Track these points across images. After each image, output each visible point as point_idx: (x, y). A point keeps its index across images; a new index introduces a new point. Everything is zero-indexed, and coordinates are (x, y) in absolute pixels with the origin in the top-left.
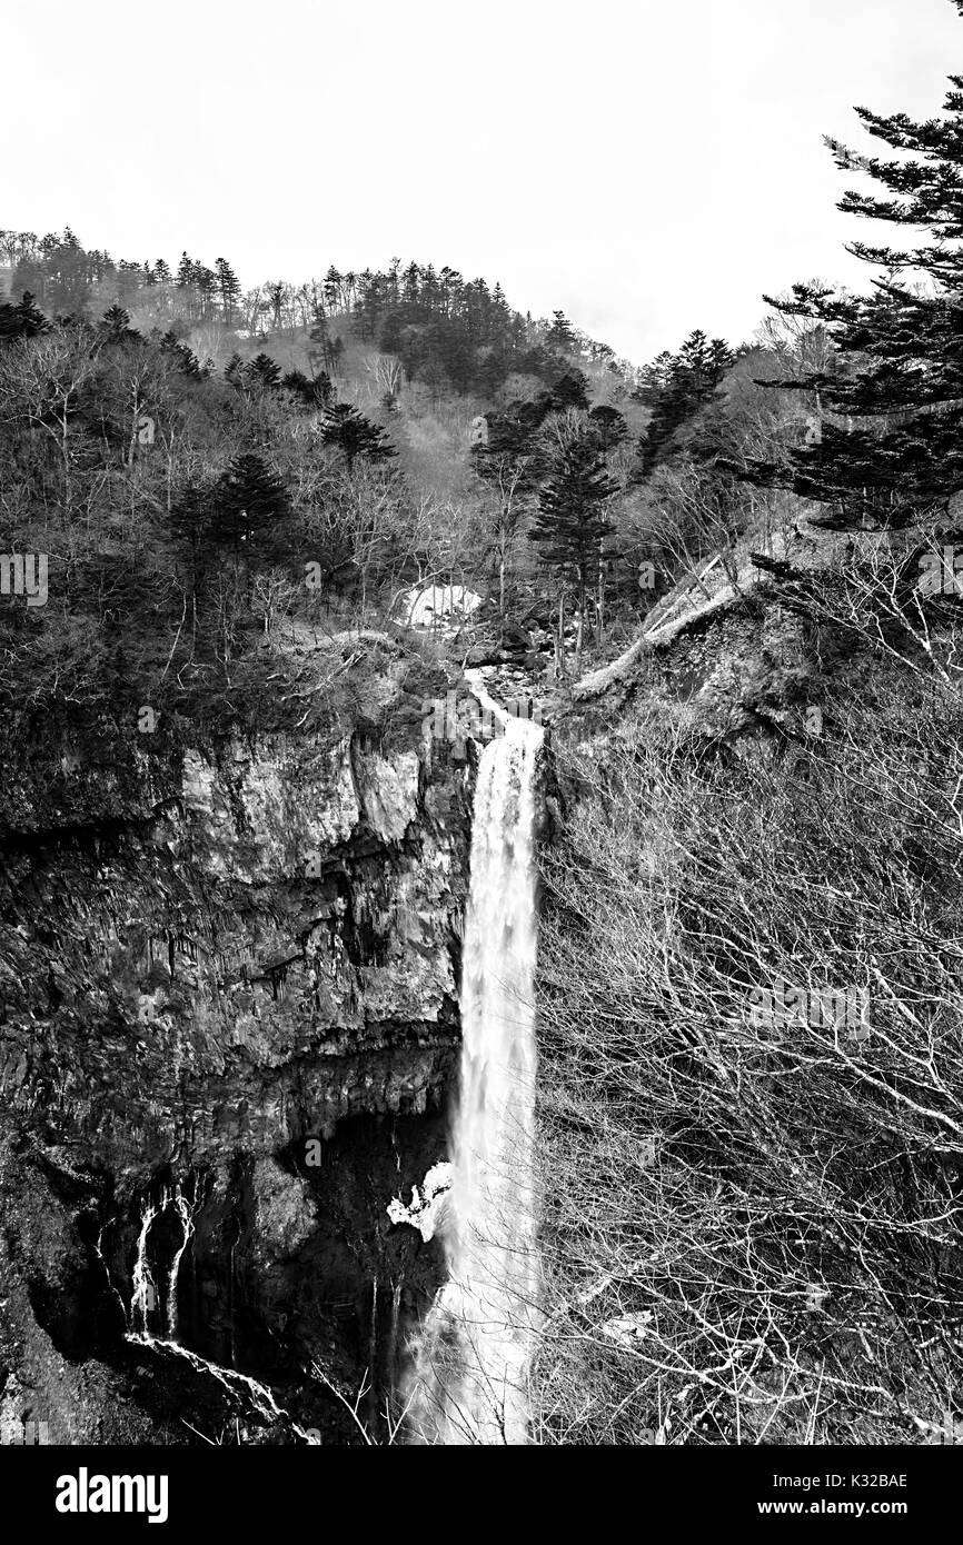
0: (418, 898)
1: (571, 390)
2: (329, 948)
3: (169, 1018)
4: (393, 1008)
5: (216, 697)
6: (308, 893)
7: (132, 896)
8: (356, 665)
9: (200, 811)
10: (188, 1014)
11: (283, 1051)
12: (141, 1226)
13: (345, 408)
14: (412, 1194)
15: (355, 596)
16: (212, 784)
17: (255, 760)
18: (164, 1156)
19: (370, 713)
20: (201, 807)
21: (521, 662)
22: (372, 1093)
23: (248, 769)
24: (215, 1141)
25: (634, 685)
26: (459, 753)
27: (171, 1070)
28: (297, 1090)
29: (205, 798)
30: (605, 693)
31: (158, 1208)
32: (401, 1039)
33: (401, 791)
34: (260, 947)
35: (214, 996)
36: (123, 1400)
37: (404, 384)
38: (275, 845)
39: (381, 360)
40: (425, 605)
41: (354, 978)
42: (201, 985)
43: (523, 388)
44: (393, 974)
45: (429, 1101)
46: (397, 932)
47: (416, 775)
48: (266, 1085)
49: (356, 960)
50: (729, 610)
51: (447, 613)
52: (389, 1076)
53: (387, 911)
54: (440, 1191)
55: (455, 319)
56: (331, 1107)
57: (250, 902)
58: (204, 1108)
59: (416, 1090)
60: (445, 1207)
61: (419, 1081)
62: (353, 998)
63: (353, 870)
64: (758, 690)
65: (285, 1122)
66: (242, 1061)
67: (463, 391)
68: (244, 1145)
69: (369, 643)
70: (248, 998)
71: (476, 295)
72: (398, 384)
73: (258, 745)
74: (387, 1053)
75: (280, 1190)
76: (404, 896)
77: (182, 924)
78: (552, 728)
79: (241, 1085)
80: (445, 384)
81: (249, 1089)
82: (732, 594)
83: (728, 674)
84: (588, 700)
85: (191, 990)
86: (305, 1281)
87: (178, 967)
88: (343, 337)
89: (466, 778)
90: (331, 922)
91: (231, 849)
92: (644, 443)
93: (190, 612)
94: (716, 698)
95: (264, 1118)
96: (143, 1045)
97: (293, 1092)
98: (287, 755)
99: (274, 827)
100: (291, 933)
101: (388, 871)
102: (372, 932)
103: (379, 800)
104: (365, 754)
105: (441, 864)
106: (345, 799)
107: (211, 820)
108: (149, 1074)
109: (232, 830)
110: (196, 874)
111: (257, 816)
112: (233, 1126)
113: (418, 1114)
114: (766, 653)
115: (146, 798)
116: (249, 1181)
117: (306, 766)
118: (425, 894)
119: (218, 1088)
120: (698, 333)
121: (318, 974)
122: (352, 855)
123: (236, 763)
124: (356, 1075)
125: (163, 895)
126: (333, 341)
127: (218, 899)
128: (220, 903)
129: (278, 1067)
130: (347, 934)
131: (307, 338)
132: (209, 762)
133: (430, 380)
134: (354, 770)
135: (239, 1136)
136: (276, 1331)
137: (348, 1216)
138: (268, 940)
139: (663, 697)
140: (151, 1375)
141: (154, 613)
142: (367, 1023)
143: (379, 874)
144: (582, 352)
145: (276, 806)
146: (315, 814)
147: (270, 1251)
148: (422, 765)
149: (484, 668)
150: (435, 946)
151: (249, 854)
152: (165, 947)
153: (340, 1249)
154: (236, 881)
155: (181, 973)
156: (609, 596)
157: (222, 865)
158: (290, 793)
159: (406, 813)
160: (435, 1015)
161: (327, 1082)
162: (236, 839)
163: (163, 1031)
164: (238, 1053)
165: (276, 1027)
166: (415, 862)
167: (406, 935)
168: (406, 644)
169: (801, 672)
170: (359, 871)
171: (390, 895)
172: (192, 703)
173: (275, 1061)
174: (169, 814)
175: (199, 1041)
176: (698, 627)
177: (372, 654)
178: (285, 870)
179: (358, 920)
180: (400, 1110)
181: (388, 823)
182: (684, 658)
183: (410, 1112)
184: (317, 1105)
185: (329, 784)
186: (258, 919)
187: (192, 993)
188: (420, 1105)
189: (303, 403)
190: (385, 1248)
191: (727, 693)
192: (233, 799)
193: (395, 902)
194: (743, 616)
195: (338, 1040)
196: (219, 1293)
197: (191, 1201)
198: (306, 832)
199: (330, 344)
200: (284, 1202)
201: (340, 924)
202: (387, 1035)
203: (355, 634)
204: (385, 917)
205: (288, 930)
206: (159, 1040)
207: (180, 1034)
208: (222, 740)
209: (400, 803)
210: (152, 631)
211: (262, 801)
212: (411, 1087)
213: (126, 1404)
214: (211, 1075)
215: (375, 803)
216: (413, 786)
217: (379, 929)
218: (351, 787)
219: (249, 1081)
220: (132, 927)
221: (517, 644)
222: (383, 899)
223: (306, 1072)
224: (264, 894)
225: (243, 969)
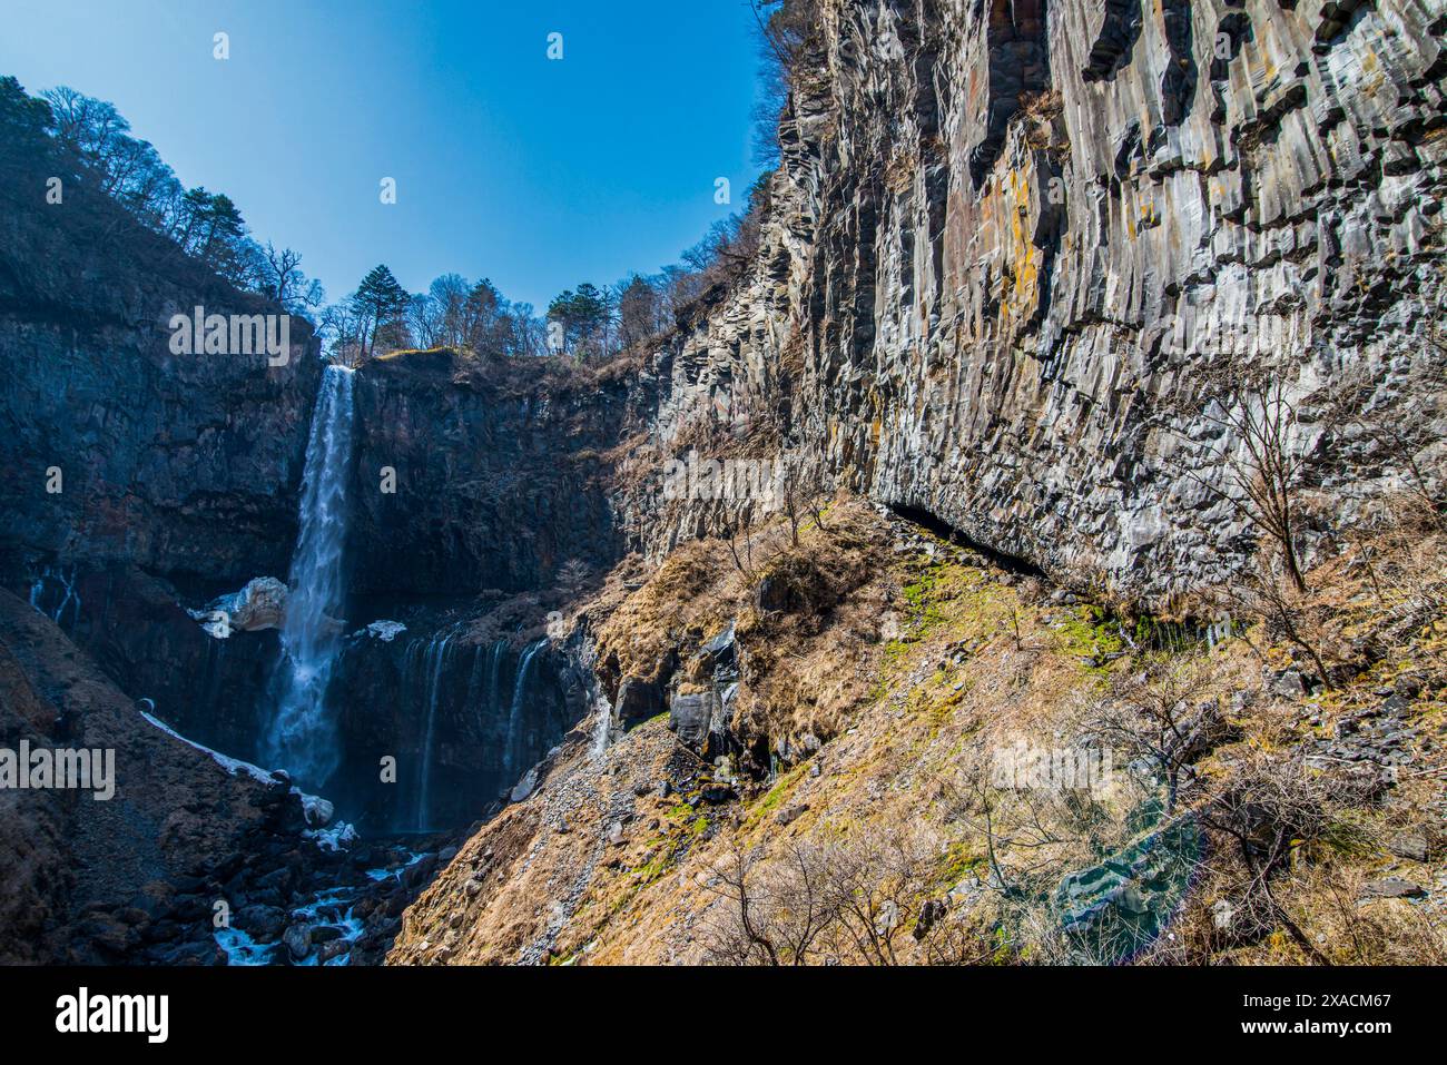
2: (213, 443)
3: (93, 453)
4: (248, 483)
6: (216, 401)
7: (89, 373)
10: (110, 453)
11: (165, 497)
18: (56, 545)
20: (166, 330)
24: (96, 546)
27: (82, 487)
28: (157, 535)
34: (172, 425)
35: (132, 447)
38: (208, 364)
41: (226, 462)
44: (253, 463)
46: (259, 442)
49: (230, 452)
53: (255, 430)
57: (179, 396)
61: (230, 554)
62: (222, 474)
65: (147, 549)
66: (136, 495)
70: (153, 456)
76: (267, 425)
79: (131, 512)
87: (108, 425)
90: (219, 427)
102: (244, 439)
105: (292, 414)
125: (116, 377)
130: (227, 437)
132: (182, 310)
135: (115, 547)
142: (228, 490)
150: (280, 455)
151: (190, 365)
152: (103, 410)
154: (177, 379)
155: (109, 428)
157: (168, 367)
164: (136, 489)
167: (265, 445)
173: (160, 501)
174: (143, 328)
175: (110, 473)
178: (211, 381)
179: (236, 431)
186: (179, 408)
187: (114, 442)
193: (261, 427)
195: (198, 504)
201: (224, 430)
204: (253, 433)
205: (195, 421)
206: (79, 465)
207: (97, 465)
208: (193, 301)
212: (223, 558)
214: (112, 498)
217: (248, 439)
220: (81, 392)
222: (254, 424)
224: (187, 393)
225: (157, 436)
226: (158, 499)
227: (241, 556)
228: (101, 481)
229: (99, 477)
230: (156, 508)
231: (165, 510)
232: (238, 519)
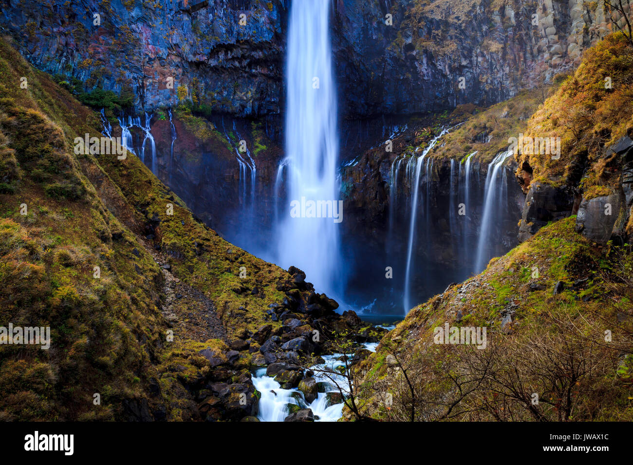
4: (251, 33)
22: (227, 100)
44: (253, 14)
49: (234, 8)
62: (231, 28)
65: (191, 97)
68: (172, 103)
121: (214, 16)
142: (238, 41)
160: (270, 38)
183: (244, 113)
188: (249, 110)
212: (245, 98)
226: (191, 56)
227: (258, 96)
228: (150, 47)
229: (148, 44)
230: (191, 63)
231: (198, 64)
232: (250, 65)
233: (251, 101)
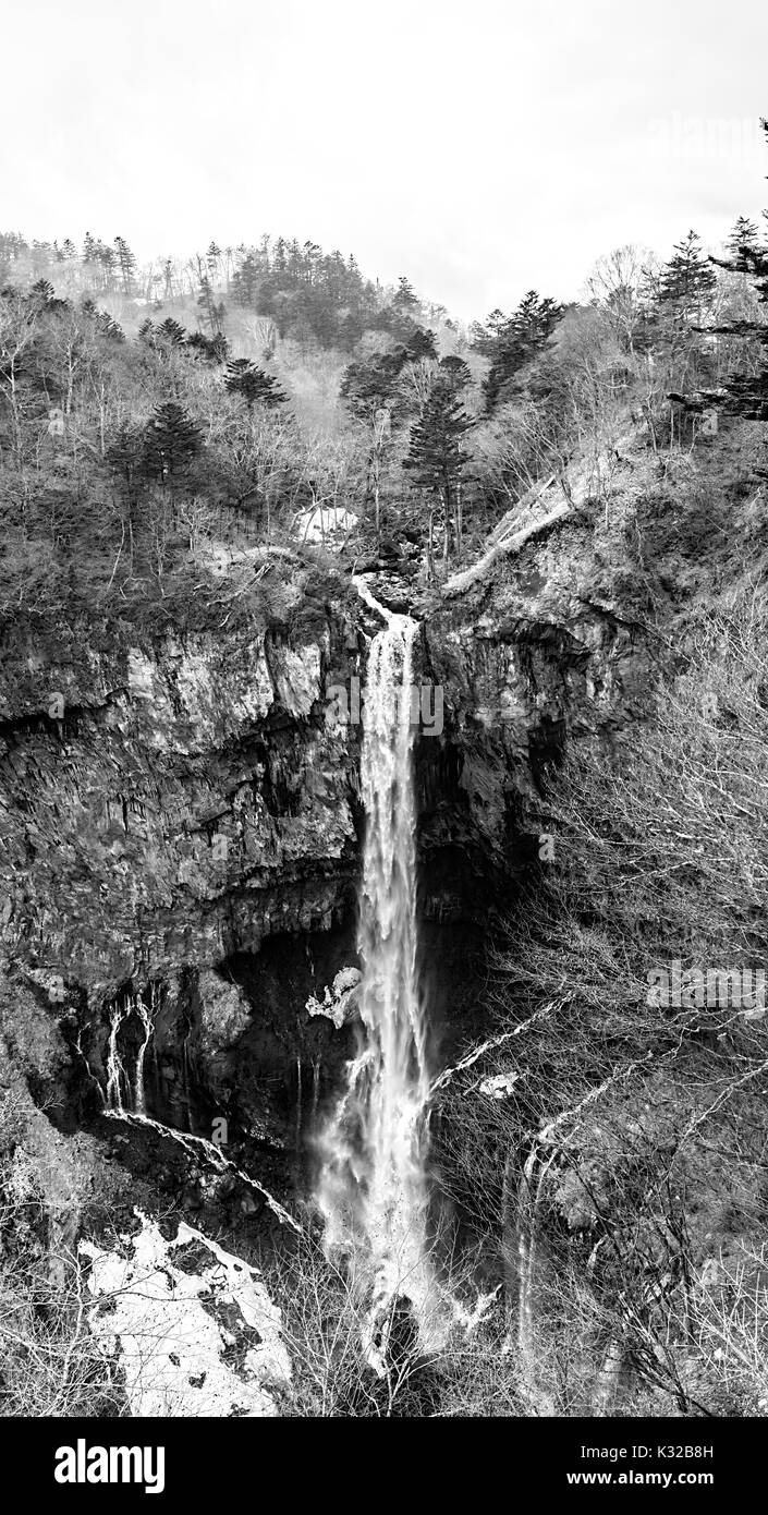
0: (322, 761)
1: (422, 344)
2: (252, 804)
3: (125, 864)
4: (305, 849)
5: (153, 605)
6: (234, 761)
7: (91, 769)
8: (265, 576)
9: (144, 698)
10: (141, 861)
11: (218, 887)
12: (111, 1029)
13: (244, 362)
14: (325, 993)
15: (260, 519)
16: (153, 676)
17: (187, 655)
18: (126, 973)
19: (279, 613)
20: (144, 695)
21: (395, 569)
22: (289, 915)
23: (181, 663)
24: (167, 959)
25: (491, 584)
26: (352, 643)
27: (129, 906)
28: (230, 917)
29: (147, 688)
30: (468, 591)
31: (124, 1013)
32: (311, 873)
33: (306, 676)
34: (196, 805)
35: (161, 845)
36: (108, 1161)
37: (278, 341)
38: (206, 723)
39: (259, 321)
40: (316, 525)
41: (273, 827)
42: (150, 837)
43: (377, 343)
44: (304, 822)
45: (334, 920)
46: (306, 789)
47: (318, 662)
48: (205, 914)
49: (274, 812)
50: (566, 522)
51: (332, 530)
52: (302, 902)
53: (298, 772)
54: (347, 989)
55: (318, 285)
56: (256, 929)
57: (187, 769)
58: (156, 934)
59: (323, 912)
60: (352, 1001)
61: (325, 905)
62: (273, 843)
63: (270, 741)
64: (592, 585)
65: (221, 942)
66: (185, 896)
67: (328, 346)
68: (190, 961)
69: (275, 556)
70: (189, 846)
71: (333, 265)
72: (273, 342)
73: (189, 643)
74: (299, 885)
75: (221, 994)
76: (311, 761)
77: (133, 789)
78: (426, 621)
79: (186, 915)
80: (312, 340)
81: (192, 917)
82: (568, 509)
83: (566, 573)
84: (455, 598)
85: (142, 841)
86: (243, 1062)
87: (130, 823)
88: (224, 303)
89: (358, 664)
90: (253, 783)
91: (171, 728)
92: (485, 386)
93: (127, 536)
94: (557, 593)
95: (204, 939)
96: (105, 886)
97: (226, 918)
98: (214, 650)
99: (205, 709)
100: (221, 793)
101: (297, 741)
102: (286, 789)
103: (289, 684)
104: (277, 648)
105: (340, 734)
106: (262, 684)
107: (153, 706)
108: (111, 910)
109: (171, 712)
110: (144, 750)
111: (191, 701)
112: (181, 947)
113: (325, 931)
114: (597, 555)
115: (99, 689)
116: (195, 989)
117: (229, 658)
118: (328, 758)
119: (167, 917)
120: (532, 293)
121: (244, 825)
122: (269, 729)
123: (171, 658)
124: (276, 902)
125: (116, 767)
126: (217, 306)
127: (162, 768)
128: (164, 771)
129: (214, 899)
130: (266, 792)
131: (195, 304)
132: (149, 658)
133: (300, 338)
134: (268, 661)
135: (185, 955)
136: (223, 1102)
137: (275, 1012)
138: (203, 799)
139: (515, 594)
140: (127, 1141)
141: (97, 538)
142: (284, 861)
143: (290, 743)
144: (423, 312)
145: (205, 692)
146: (238, 697)
147: (215, 1042)
148: (323, 654)
149: (366, 575)
150: (337, 799)
151: (185, 731)
152: (119, 808)
153: (270, 1037)
154: (176, 753)
155: (134, 828)
156: (465, 513)
157: (164, 741)
158: (217, 681)
159: (311, 694)
160: (339, 852)
161: (252, 909)
162: (174, 719)
163: (121, 875)
164: (182, 889)
165: (212, 868)
166: (319, 733)
167: (314, 791)
168: (305, 559)
169: (626, 570)
170: (274, 742)
171: (299, 760)
172: (133, 611)
173: (212, 895)
174: (118, 701)
175: (151, 881)
176: (540, 537)
177: (278, 565)
178: (215, 743)
179: (275, 781)
180: (311, 928)
181: (297, 703)
182: (530, 562)
183: (320, 929)
184: (246, 928)
185: (249, 673)
186: (195, 783)
187: (143, 844)
188: (327, 924)
189: (206, 359)
190: (305, 1035)
191: (566, 589)
192: (170, 687)
193: (304, 765)
194: (577, 526)
195: (261, 876)
196: (176, 1075)
197: (150, 1007)
198: (231, 712)
199: (214, 308)
200: (224, 1003)
201: (260, 784)
202: (300, 871)
203: (264, 550)
204: (296, 777)
205: (219, 791)
206: (118, 882)
207: (134, 877)
208: (159, 640)
209: (306, 685)
210: (97, 553)
211: (194, 688)
212: (319, 910)
213: (111, 1164)
214: (162, 908)
215: (285, 687)
216: (316, 671)
217: (291, 787)
218: (267, 674)
219: (191, 911)
220: (92, 793)
221: (390, 553)
222: (294, 763)
223: (236, 902)
224: (198, 763)
225: (184, 823)
233: (329, 912)
